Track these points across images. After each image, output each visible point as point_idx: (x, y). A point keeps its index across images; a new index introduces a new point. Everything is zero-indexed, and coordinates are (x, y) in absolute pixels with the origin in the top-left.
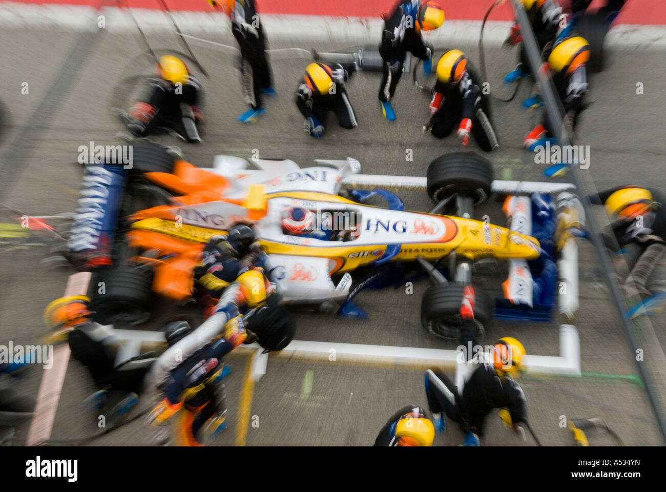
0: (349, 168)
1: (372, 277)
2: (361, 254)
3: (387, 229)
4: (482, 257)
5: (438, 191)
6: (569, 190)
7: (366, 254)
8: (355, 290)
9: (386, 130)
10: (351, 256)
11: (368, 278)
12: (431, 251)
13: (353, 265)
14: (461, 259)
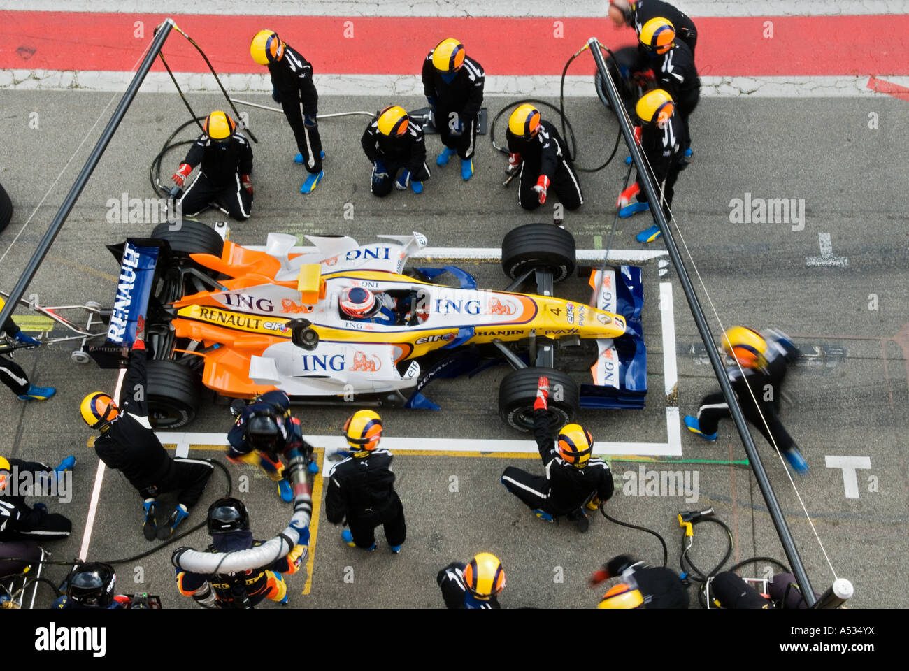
0: (414, 243)
1: (443, 366)
2: (430, 339)
3: (459, 310)
4: (564, 338)
5: (514, 267)
6: (664, 257)
7: (436, 339)
8: (425, 381)
9: (463, 198)
10: (418, 342)
11: (438, 366)
12: (509, 333)
13: (421, 351)
14: (542, 340)
